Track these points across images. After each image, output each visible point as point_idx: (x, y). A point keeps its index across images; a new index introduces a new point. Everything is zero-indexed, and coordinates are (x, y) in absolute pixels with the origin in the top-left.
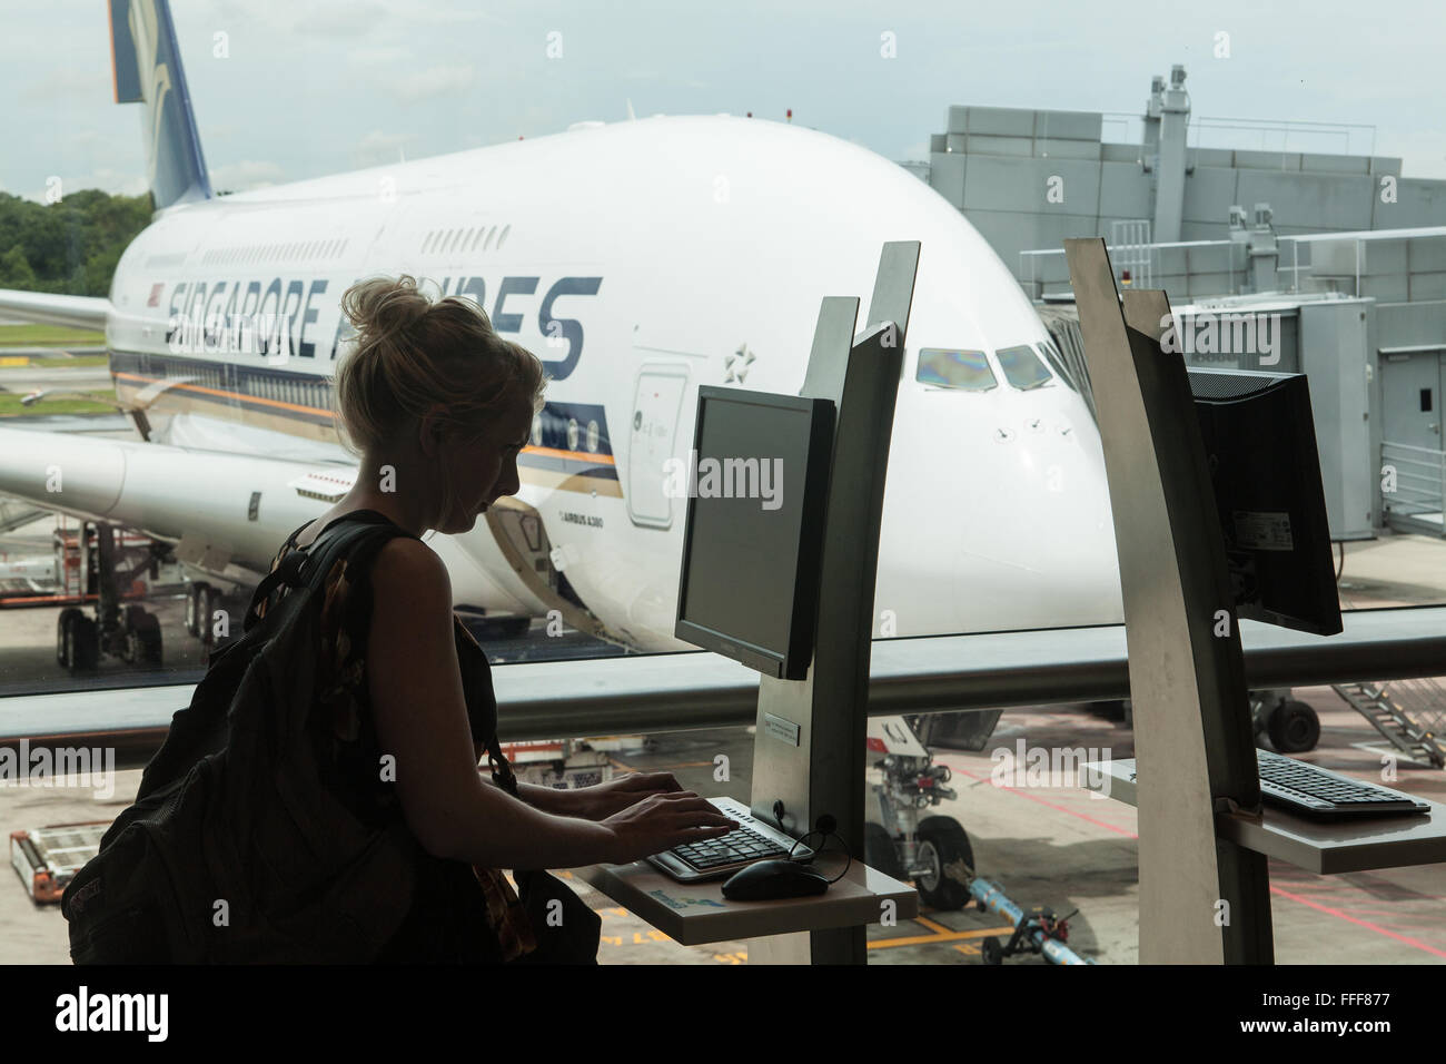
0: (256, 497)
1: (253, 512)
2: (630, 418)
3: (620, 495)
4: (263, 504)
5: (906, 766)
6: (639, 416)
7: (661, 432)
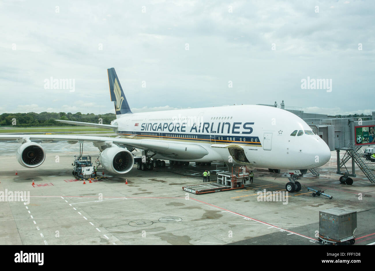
0: (186, 148)
1: (186, 150)
2: (263, 138)
3: (262, 147)
4: (187, 149)
5: (295, 176)
6: (265, 138)
7: (269, 140)
